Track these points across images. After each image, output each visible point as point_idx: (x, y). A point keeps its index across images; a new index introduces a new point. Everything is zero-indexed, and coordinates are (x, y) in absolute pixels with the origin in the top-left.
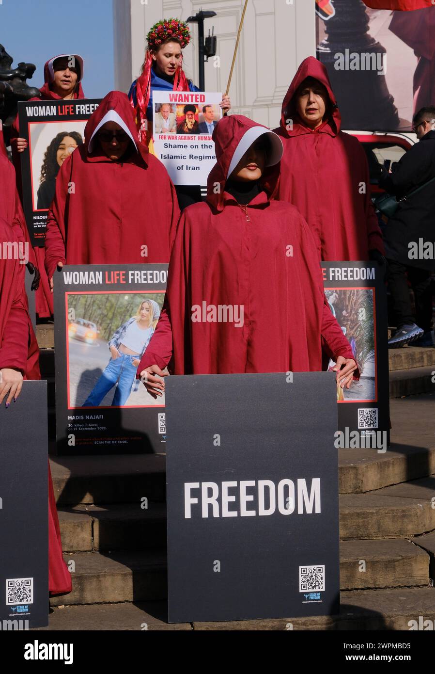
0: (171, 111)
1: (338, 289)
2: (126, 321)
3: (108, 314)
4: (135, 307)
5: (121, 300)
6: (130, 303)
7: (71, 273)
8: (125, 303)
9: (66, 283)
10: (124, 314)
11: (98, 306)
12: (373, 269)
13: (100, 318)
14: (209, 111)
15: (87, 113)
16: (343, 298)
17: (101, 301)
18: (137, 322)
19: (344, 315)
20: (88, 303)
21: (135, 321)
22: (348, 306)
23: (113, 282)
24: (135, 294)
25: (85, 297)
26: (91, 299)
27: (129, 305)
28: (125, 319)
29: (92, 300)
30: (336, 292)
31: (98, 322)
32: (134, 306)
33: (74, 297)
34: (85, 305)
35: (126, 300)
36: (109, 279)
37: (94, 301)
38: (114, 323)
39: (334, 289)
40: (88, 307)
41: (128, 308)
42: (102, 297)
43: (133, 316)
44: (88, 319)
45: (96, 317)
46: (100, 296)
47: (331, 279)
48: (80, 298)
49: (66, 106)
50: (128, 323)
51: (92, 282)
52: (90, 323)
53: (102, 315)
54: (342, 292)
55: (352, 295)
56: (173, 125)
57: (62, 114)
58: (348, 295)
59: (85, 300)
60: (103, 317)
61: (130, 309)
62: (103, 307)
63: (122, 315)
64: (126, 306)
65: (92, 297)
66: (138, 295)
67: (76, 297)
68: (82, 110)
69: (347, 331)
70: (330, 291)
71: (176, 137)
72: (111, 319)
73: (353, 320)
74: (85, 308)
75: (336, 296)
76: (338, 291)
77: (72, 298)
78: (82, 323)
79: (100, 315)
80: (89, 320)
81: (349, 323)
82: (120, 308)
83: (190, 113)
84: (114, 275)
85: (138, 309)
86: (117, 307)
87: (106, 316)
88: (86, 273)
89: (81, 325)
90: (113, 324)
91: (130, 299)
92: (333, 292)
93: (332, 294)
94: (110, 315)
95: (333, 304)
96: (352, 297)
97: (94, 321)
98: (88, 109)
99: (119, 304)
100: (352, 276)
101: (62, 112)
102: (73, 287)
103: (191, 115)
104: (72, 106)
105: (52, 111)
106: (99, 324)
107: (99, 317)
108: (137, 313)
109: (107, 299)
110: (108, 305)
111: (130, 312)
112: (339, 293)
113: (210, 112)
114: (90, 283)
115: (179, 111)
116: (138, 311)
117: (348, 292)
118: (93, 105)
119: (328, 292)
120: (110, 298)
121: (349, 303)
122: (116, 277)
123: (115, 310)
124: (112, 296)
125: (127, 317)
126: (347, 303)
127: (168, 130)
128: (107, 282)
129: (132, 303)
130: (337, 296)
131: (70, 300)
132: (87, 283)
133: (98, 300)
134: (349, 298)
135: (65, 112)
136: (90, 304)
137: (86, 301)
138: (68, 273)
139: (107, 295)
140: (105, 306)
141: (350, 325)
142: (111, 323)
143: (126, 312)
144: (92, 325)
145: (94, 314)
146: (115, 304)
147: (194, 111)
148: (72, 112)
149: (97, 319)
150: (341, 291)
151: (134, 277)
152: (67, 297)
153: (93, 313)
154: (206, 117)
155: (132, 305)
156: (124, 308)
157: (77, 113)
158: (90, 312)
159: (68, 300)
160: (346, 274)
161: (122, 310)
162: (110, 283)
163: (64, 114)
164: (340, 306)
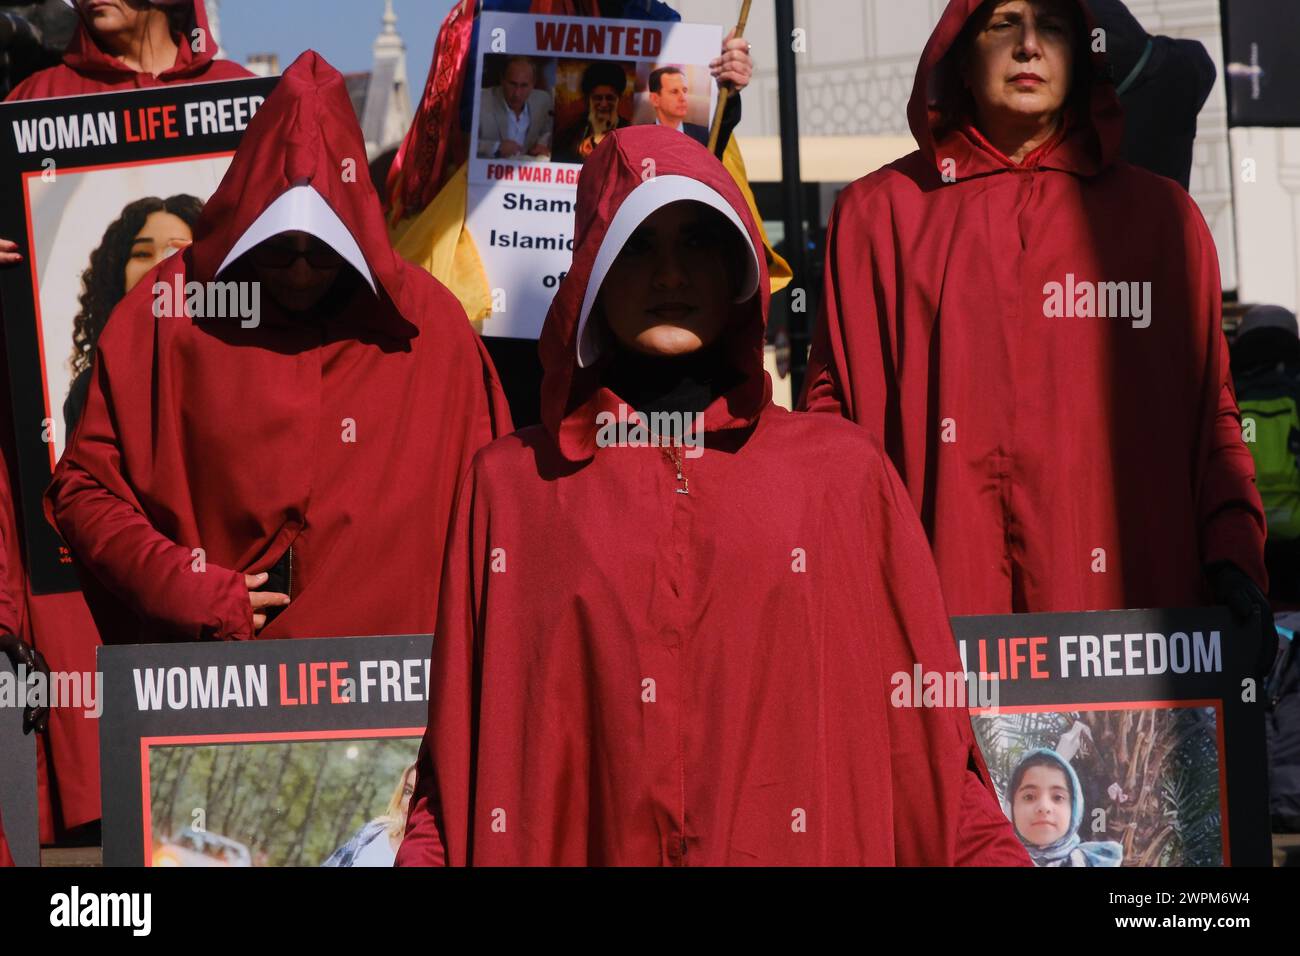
0: (540, 83)
1: (1091, 709)
2: (352, 834)
3: (288, 812)
4: (384, 784)
5: (334, 762)
6: (366, 770)
7: (161, 671)
8: (349, 772)
9: (143, 706)
10: (343, 811)
11: (254, 782)
12: (1215, 636)
13: (260, 826)
14: (672, 86)
15: (225, 128)
16: (1109, 738)
17: (264, 766)
18: (391, 836)
19: (1114, 797)
20: (219, 775)
21: (384, 835)
22: (1127, 767)
23: (304, 701)
24: (383, 741)
25: (208, 753)
26: (230, 762)
27: (363, 779)
28: (349, 828)
29: (234, 765)
30: (1084, 718)
31: (254, 840)
32: (378, 782)
33: (170, 755)
34: (210, 780)
35: (352, 762)
36: (293, 691)
37: (240, 769)
38: (311, 842)
39: (1075, 710)
40: (220, 787)
41: (359, 788)
42: (268, 752)
43: (378, 815)
44: (220, 829)
45: (246, 823)
46: (260, 750)
47: (1065, 673)
48: (190, 757)
49: (151, 111)
50: (360, 842)
51: (232, 703)
52: (228, 842)
53: (267, 816)
54: (1106, 719)
55: (1140, 727)
56: (541, 133)
57: (137, 138)
58: (1125, 730)
59: (208, 763)
60: (272, 824)
61: (367, 793)
62: (272, 786)
63: (336, 813)
64: (350, 783)
65: (232, 754)
66: (392, 743)
67: (177, 755)
68: (205, 119)
69: (1125, 853)
70: (1061, 714)
71: (547, 172)
72: (301, 829)
73: (1148, 817)
74: (209, 792)
75: (1083, 735)
76: (1091, 716)
77: (164, 760)
78: (199, 844)
79: (262, 814)
80: (225, 833)
81: (1133, 825)
82: (333, 789)
83: (603, 90)
84: (309, 674)
85: (392, 792)
86: (322, 784)
87: (283, 817)
88: (213, 671)
89: (195, 850)
90: (307, 845)
91: (365, 758)
92: (1071, 720)
93: (1068, 728)
94: (297, 814)
95: (1073, 762)
96: (1142, 734)
97: (241, 837)
98: (228, 115)
99: (326, 774)
100: (1140, 662)
101: (136, 131)
102: (168, 721)
103: (609, 98)
104: (173, 108)
105: (104, 128)
106: (258, 845)
107: (258, 821)
108: (391, 807)
109: (286, 758)
110: (289, 778)
111: (364, 802)
112: (1093, 723)
113: (676, 91)
114: (225, 704)
115: (565, 85)
116: (394, 798)
117: (1128, 719)
118: (244, 100)
119: (1055, 720)
120: (295, 756)
121: (1131, 758)
122: (316, 684)
123: (312, 796)
124: (303, 749)
125: (356, 820)
126: (1124, 757)
127: (520, 149)
128: (285, 701)
129: (371, 773)
130: (1088, 731)
131: (156, 766)
132: (216, 705)
133: (256, 765)
134: (1132, 736)
135: (147, 131)
136: (226, 777)
137: (213, 768)
138: (149, 672)
139: (284, 746)
140: (279, 782)
141: (1136, 833)
142: (300, 842)
143: (353, 803)
144: (235, 851)
145: (239, 813)
146: (314, 774)
147: (620, 86)
148: (172, 128)
149: (252, 830)
150: (1099, 715)
151: (379, 682)
152: (147, 756)
153: (235, 810)
154: (660, 108)
155: (371, 780)
156: (345, 790)
157: (190, 132)
158: (228, 803)
159: (151, 766)
160: (1117, 655)
161: (340, 796)
162: (294, 702)
163: (144, 138)
164: (1099, 768)
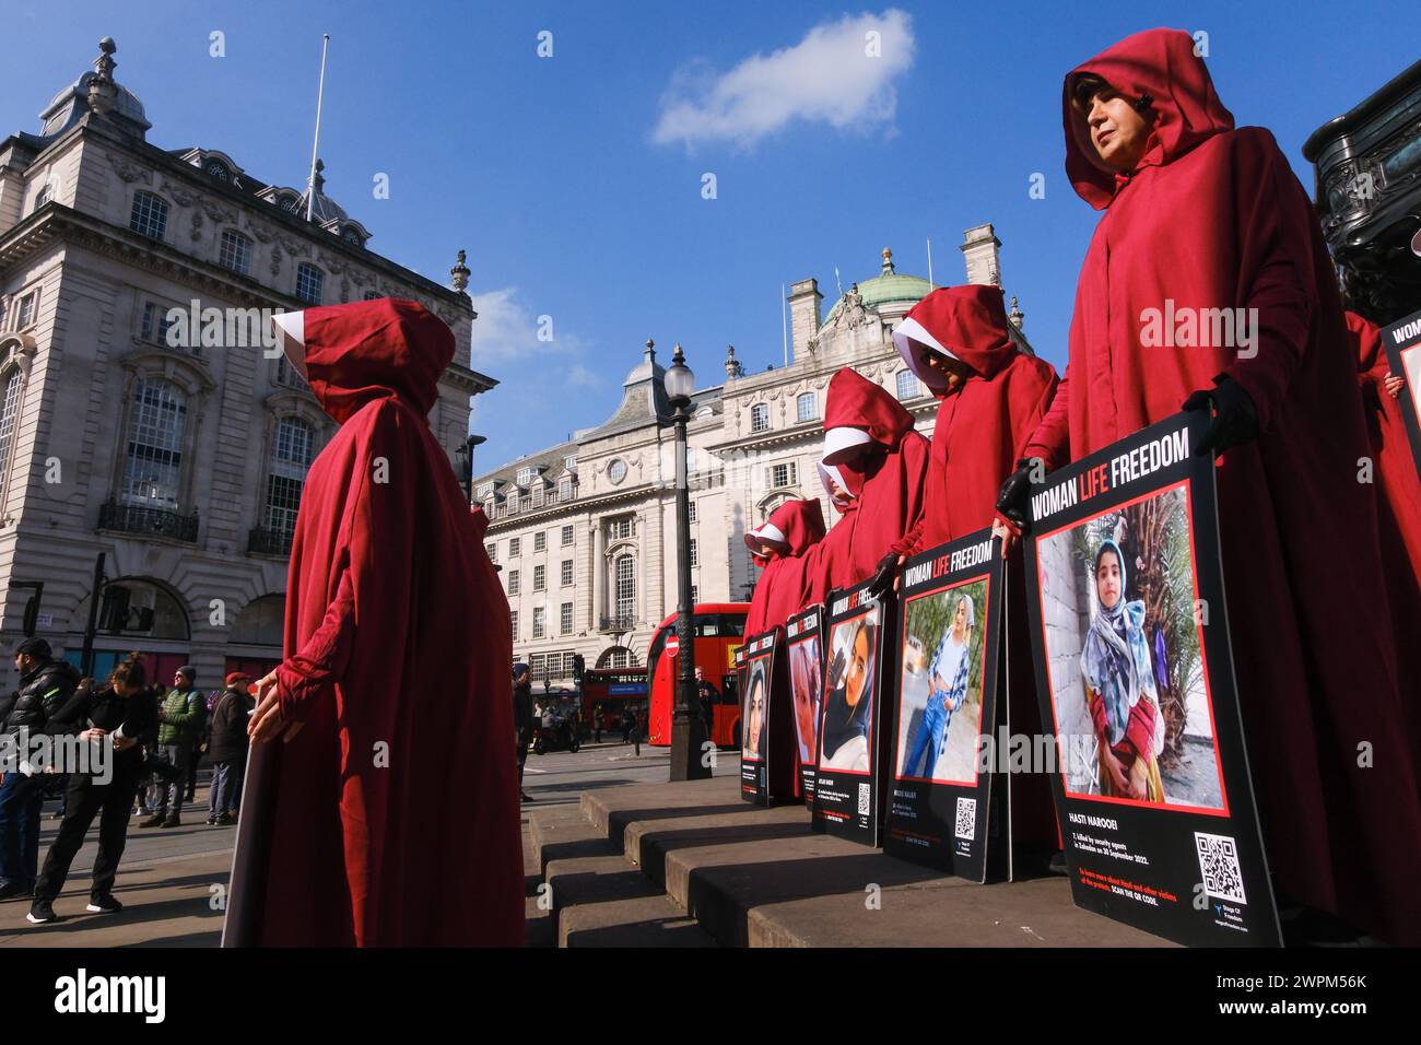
12: (1185, 432)
16: (1135, 524)
19: (1139, 567)
22: (1143, 542)
30: (1123, 513)
39: (1119, 509)
47: (1114, 485)
54: (1133, 511)
55: (1148, 512)
58: (1142, 516)
69: (1146, 608)
70: (1113, 514)
73: (1155, 578)
75: (1123, 525)
76: (1126, 511)
81: (1149, 586)
92: (1118, 516)
95: (1120, 545)
96: (1149, 517)
100: (1147, 465)
112: (1127, 515)
117: (1143, 508)
119: (1111, 519)
121: (1145, 535)
126: (1142, 537)
130: (1125, 522)
134: (1145, 520)
141: (1151, 592)
150: (1130, 509)
160: (1136, 464)
164: (1131, 546)
